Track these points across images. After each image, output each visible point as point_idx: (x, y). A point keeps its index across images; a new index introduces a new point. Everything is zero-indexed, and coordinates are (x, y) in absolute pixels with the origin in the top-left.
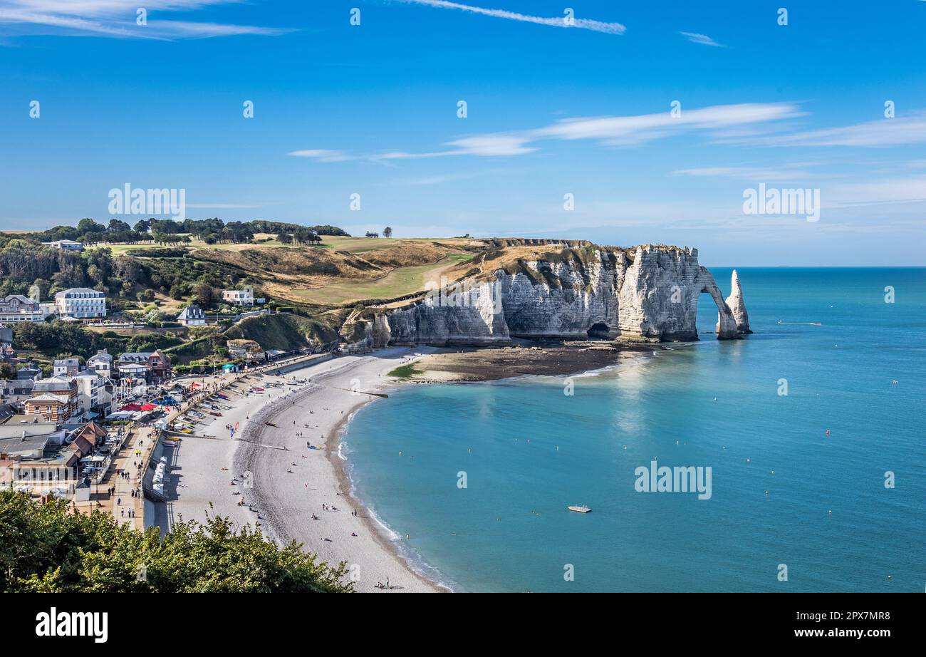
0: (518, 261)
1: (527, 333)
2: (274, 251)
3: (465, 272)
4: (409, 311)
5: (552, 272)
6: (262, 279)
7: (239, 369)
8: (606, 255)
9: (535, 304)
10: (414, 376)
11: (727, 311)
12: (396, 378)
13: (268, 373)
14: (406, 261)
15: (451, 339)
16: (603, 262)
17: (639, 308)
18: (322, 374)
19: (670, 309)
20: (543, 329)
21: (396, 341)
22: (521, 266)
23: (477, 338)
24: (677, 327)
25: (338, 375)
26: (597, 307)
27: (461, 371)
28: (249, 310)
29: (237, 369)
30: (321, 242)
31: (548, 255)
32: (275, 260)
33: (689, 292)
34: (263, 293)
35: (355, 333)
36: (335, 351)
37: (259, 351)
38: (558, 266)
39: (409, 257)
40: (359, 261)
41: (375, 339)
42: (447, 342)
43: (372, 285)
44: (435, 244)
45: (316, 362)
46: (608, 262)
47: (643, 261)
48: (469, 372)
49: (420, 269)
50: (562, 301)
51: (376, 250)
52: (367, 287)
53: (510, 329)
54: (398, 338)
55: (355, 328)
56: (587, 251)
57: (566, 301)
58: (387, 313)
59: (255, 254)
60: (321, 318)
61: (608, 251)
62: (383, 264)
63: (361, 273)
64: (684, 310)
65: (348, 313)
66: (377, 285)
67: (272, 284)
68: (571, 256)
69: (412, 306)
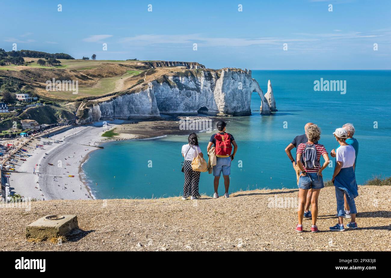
0: (163, 76)
1: (168, 112)
2: (38, 71)
3: (137, 81)
4: (110, 103)
5: (180, 82)
6: (33, 86)
7: (29, 135)
8: (207, 73)
9: (172, 98)
10: (114, 136)
11: (266, 101)
12: (106, 138)
13: (43, 137)
14: (106, 74)
15: (131, 116)
16: (205, 76)
17: (223, 100)
18: (69, 136)
19: (238, 100)
20: (176, 110)
21: (103, 118)
22: (165, 79)
23: (143, 115)
24: (241, 109)
25: (78, 136)
26: (202, 99)
27: (137, 134)
28: (30, 104)
29: (27, 135)
30: (60, 64)
31: (178, 73)
32: (39, 76)
33: (247, 92)
34: (36, 95)
35: (84, 115)
36: (74, 124)
37: (38, 125)
38: (183, 79)
39: (107, 73)
40: (82, 75)
41: (93, 117)
42: (129, 118)
43: (90, 88)
44: (120, 65)
45: (65, 130)
46: (208, 77)
47: (225, 77)
48: (141, 134)
49: (113, 79)
50: (185, 96)
51: (90, 69)
52: (88, 90)
53: (160, 110)
54: (105, 116)
55: (84, 112)
56: (198, 71)
57: (187, 96)
58: (99, 104)
59: (28, 72)
60: (66, 107)
61: (208, 71)
62: (94, 76)
63: (84, 82)
64: (245, 100)
65: (80, 104)
66: (92, 88)
67: (39, 89)
68: (189, 74)
69: (111, 100)
